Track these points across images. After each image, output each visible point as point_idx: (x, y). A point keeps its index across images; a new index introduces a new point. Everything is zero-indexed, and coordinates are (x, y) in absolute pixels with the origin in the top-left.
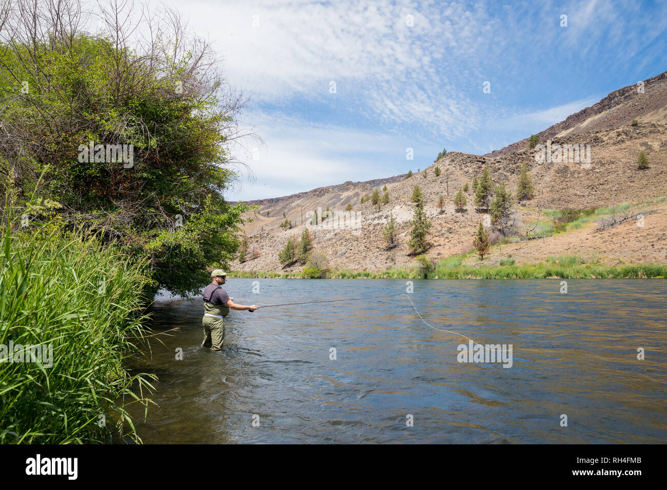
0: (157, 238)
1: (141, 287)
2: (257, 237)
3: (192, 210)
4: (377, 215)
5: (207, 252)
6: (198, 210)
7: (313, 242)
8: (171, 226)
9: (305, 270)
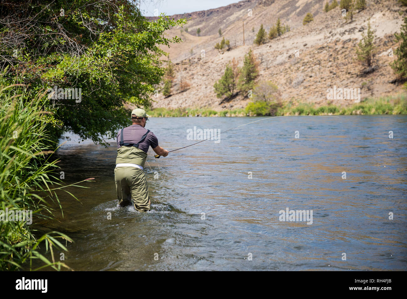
0: (58, 66)
1: (42, 128)
2: (185, 64)
3: (100, 27)
4: (347, 27)
5: (123, 83)
6: (108, 28)
7: (259, 67)
8: (75, 50)
9: (249, 105)
